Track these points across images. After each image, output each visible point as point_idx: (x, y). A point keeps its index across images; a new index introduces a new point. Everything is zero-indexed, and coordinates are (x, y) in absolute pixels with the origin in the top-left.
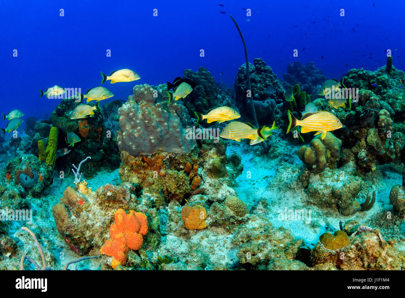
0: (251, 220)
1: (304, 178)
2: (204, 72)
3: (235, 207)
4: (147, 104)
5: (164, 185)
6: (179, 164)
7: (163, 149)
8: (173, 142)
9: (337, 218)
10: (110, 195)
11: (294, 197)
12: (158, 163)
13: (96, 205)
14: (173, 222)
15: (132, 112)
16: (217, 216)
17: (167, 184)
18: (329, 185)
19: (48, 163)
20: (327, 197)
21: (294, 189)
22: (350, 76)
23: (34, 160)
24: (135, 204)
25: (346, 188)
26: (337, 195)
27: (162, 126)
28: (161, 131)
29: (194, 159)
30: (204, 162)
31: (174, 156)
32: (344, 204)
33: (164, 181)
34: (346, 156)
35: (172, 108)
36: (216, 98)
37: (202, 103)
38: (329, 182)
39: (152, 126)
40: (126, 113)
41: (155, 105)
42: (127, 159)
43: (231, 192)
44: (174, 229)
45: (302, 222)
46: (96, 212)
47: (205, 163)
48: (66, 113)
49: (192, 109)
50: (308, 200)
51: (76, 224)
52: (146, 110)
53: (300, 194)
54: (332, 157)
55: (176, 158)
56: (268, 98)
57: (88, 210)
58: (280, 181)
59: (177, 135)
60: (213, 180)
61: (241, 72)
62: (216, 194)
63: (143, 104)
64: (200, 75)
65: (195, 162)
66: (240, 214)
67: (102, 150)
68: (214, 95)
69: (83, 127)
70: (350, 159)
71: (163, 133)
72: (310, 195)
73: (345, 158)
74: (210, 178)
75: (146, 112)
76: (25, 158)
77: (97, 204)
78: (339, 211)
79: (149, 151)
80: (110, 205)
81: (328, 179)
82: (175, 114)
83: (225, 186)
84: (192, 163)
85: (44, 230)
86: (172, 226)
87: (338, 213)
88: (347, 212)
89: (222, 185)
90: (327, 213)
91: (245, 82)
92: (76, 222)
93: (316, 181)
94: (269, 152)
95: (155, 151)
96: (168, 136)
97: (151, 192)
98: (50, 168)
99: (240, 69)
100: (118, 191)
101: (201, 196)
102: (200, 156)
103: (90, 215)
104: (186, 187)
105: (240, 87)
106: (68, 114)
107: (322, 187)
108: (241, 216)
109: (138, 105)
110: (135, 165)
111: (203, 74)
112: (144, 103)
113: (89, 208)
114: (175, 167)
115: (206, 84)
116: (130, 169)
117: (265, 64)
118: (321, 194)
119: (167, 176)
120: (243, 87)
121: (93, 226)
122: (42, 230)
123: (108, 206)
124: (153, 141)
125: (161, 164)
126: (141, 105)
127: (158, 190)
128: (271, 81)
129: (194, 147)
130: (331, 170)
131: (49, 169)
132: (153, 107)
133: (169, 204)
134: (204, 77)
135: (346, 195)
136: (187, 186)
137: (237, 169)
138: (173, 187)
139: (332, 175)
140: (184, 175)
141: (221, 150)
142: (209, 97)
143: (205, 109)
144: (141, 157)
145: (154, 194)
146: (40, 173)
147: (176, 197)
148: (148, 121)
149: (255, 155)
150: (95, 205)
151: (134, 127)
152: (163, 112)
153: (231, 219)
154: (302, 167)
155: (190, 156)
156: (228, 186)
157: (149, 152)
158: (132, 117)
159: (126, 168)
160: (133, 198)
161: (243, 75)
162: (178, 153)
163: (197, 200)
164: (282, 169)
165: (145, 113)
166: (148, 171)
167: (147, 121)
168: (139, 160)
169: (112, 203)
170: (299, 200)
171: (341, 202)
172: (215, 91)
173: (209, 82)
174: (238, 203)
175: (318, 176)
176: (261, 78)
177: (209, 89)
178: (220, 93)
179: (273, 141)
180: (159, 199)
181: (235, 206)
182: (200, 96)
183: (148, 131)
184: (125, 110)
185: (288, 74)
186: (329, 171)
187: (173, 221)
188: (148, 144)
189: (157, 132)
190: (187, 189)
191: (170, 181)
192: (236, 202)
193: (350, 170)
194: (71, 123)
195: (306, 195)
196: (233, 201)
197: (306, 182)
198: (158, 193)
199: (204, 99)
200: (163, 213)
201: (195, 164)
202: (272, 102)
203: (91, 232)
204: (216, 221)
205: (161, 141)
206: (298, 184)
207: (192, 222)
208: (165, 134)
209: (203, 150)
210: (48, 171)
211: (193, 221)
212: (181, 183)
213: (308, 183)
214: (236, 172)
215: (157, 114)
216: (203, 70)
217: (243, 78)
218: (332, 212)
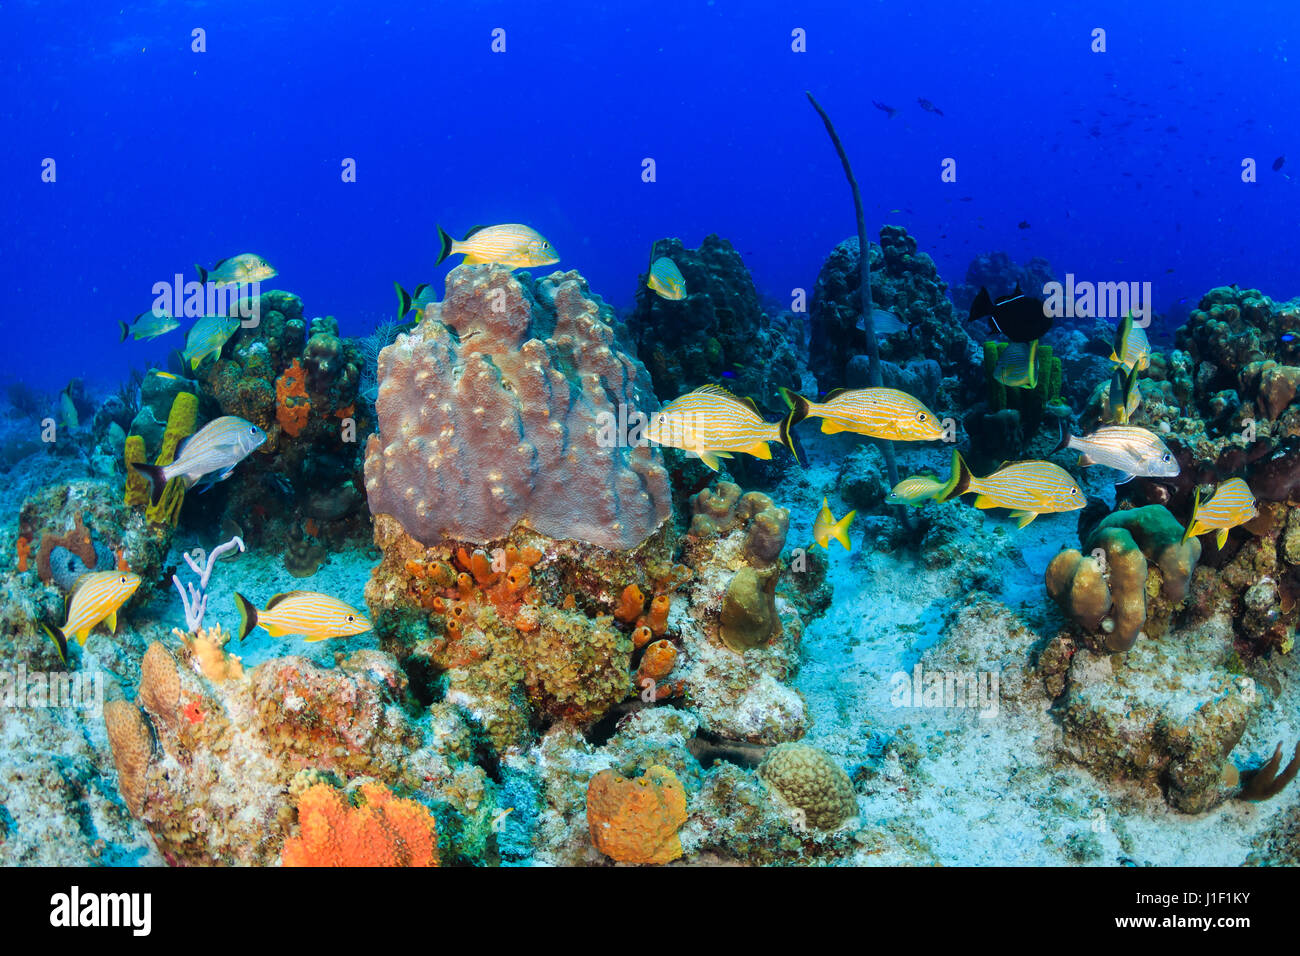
0: (864, 850)
1: (1054, 664)
2: (721, 251)
3: (806, 794)
4: (492, 341)
5: (531, 665)
6: (598, 586)
7: (537, 526)
8: (579, 498)
9: (1158, 821)
10: (298, 708)
11: (1010, 732)
12: (513, 579)
13: (248, 733)
14: (554, 812)
15: (424, 367)
16: (730, 825)
17: (540, 666)
18: (1146, 703)
19: (153, 518)
20: (1133, 745)
21: (1014, 699)
22: (1216, 309)
23: (107, 504)
24: (398, 749)
25: (1208, 721)
26: (1177, 745)
27: (540, 432)
28: (535, 455)
29: (655, 571)
30: (696, 580)
31: (577, 556)
32: (1194, 777)
33: (530, 648)
34: (1206, 593)
35: (589, 363)
36: (753, 340)
37: (706, 351)
38: (1144, 689)
39: (500, 430)
40: (406, 371)
41: (520, 347)
42: (395, 548)
43: (789, 707)
44: (556, 841)
45: (1041, 837)
46: (248, 762)
47: (697, 585)
48: (238, 346)
49: (671, 369)
50: (1061, 745)
51: (175, 791)
52: (484, 364)
53: (1033, 721)
54: (1162, 596)
55: (587, 563)
56: (916, 355)
57: (217, 747)
58: (963, 663)
59: (599, 473)
60: (723, 652)
61: (839, 262)
62: (730, 710)
63: (476, 339)
64: (705, 260)
65: (659, 583)
66: (822, 818)
67: (350, 483)
68: (746, 328)
69: (290, 401)
70: (1217, 606)
71: (541, 463)
72: (1070, 729)
73: (1201, 602)
74: (713, 643)
75: (481, 375)
76: (81, 492)
77: (253, 729)
78: (1165, 795)
79: (481, 527)
80: (298, 745)
81: (1143, 676)
82: (599, 390)
83: (767, 679)
84: (648, 588)
85: (107, 759)
86: (547, 828)
87: (1160, 800)
88: (1194, 802)
89: (758, 676)
90: (1124, 801)
91: (848, 297)
92: (179, 782)
93: (1098, 681)
94: (923, 542)
95: (502, 532)
96: (558, 476)
97: (475, 691)
98: (159, 535)
99: (834, 253)
100: (330, 695)
101: (672, 717)
102: (681, 557)
103: (227, 770)
104: (615, 681)
105: (831, 311)
106: (247, 350)
107: (1119, 707)
108: (824, 827)
109: (459, 341)
110: (422, 578)
111: (718, 258)
112: (482, 334)
113: (222, 740)
114: (579, 597)
115: (722, 289)
116: (404, 586)
117: (914, 245)
118: (1114, 734)
119: (543, 632)
120: (841, 311)
121: (231, 817)
122: (99, 759)
123: (292, 747)
124: (497, 491)
125: (521, 583)
126: (467, 343)
127: (506, 683)
128: (931, 301)
129: (661, 525)
130: (1152, 644)
131: (154, 538)
132: (514, 353)
133: (546, 738)
134: (717, 267)
135: (1205, 747)
136: (620, 680)
137: (809, 601)
138: (565, 680)
139: (1157, 665)
140: (612, 636)
141: (767, 544)
142: (731, 333)
143: (710, 372)
144: (447, 546)
145: (489, 698)
146: (120, 548)
147: (573, 713)
148: (488, 407)
149: (871, 548)
150: (243, 731)
151: (428, 428)
152: (547, 377)
153: (785, 837)
154: (1044, 615)
155: (640, 559)
156: (778, 679)
157: (481, 531)
158: (425, 387)
159: (392, 582)
160: (393, 722)
161: (842, 274)
162: (593, 547)
163: (653, 729)
164: (972, 616)
165: (476, 375)
166: (472, 604)
167: (479, 410)
168: (439, 559)
169: (304, 737)
170: (1030, 741)
171: (1184, 767)
172: (750, 315)
173: (736, 285)
174: (818, 775)
175: (1105, 664)
176: (900, 288)
177: (730, 309)
178: (766, 326)
179: (940, 508)
180: (508, 719)
181: (807, 787)
182: (702, 328)
183: (482, 450)
184: (401, 358)
185: (970, 286)
186: (1144, 648)
187: (555, 807)
188: (478, 501)
189: (517, 458)
190: (619, 691)
191: (553, 652)
192: (812, 775)
193: (1213, 648)
194: (251, 384)
195: (1054, 727)
196: (798, 767)
197: (1057, 679)
198: (505, 695)
199: (714, 340)
200: (519, 774)
201: (658, 593)
202: (929, 369)
203: (226, 836)
204: (723, 843)
205: (529, 492)
206: (1027, 683)
207: (626, 840)
208: (550, 468)
209: (696, 534)
210: (149, 545)
211: (629, 838)
212: (598, 668)
213: (1068, 682)
214: (805, 611)
215: (523, 382)
216: (718, 246)
217: (843, 283)
218: (1143, 795)
